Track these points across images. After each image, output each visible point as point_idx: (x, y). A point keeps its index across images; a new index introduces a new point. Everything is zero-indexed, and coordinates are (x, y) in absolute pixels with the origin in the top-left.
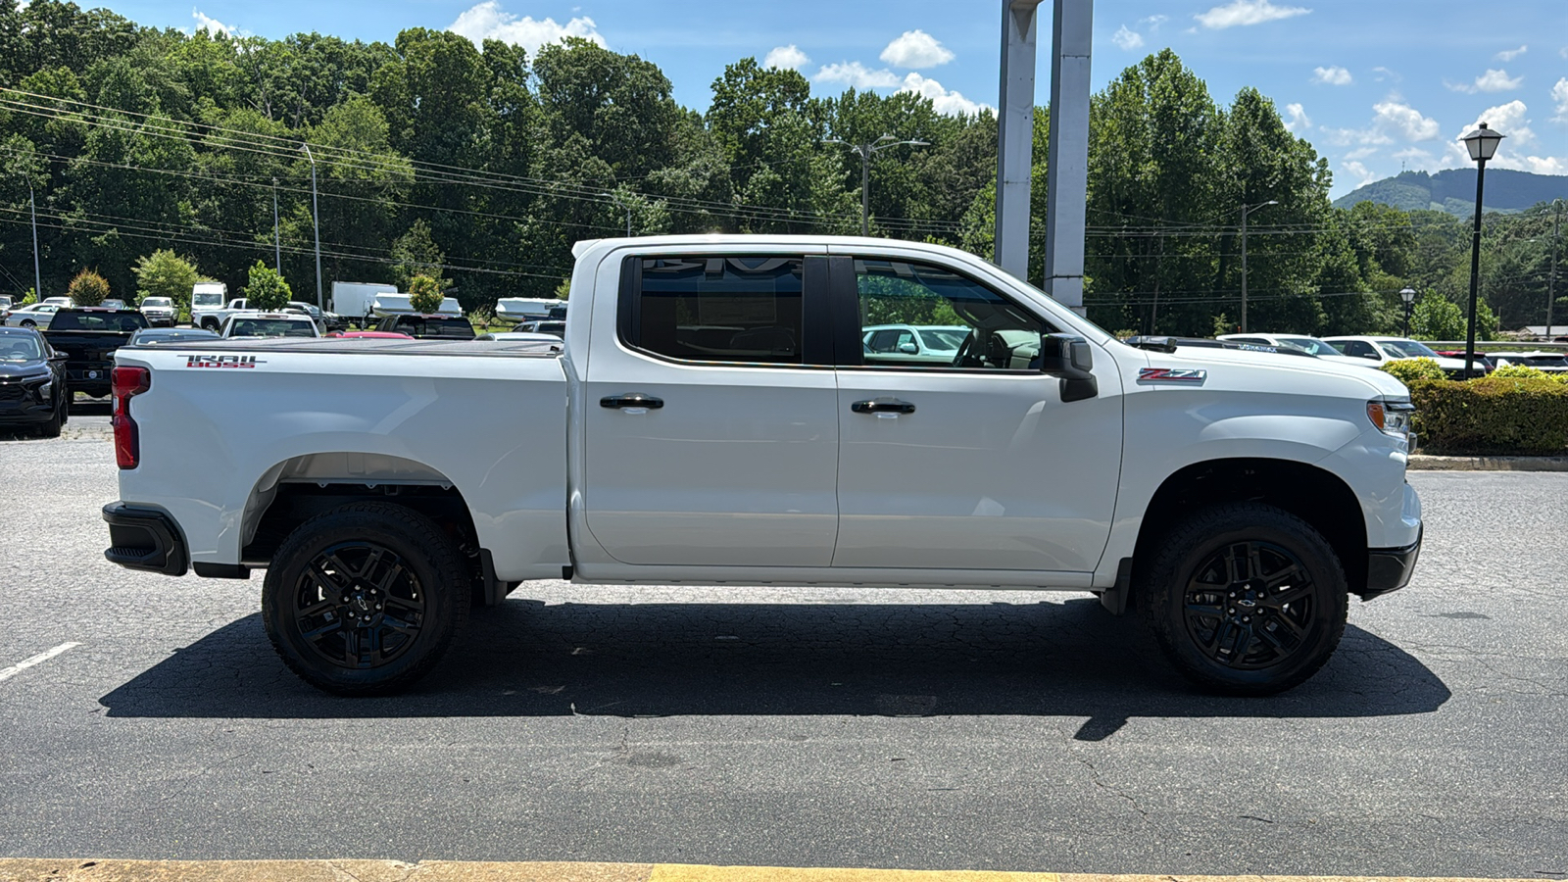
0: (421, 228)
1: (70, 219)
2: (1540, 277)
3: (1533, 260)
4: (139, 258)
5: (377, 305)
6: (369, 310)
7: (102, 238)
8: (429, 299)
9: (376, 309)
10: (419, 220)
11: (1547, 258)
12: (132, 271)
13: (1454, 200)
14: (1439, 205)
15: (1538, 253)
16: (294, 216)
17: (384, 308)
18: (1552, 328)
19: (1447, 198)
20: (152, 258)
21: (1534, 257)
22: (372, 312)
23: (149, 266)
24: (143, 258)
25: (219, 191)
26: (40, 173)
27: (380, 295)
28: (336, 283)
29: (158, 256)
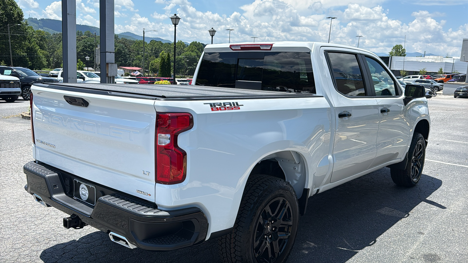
2: (82, 53)
3: (80, 48)
11: (83, 48)
13: (46, 28)
14: (41, 29)
15: (81, 46)
18: (89, 68)
19: (44, 27)
21: (80, 47)
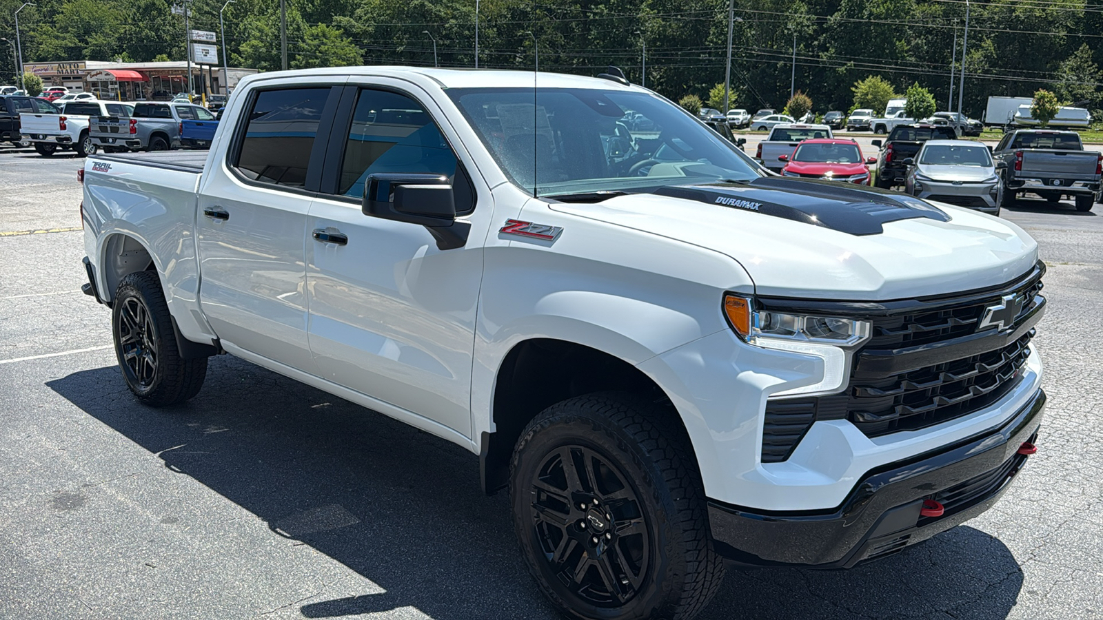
0: (1084, 51)
1: (824, 56)
4: (857, 81)
5: (1018, 114)
6: (1011, 119)
7: (843, 68)
8: (1046, 110)
9: (1017, 117)
10: (1085, 44)
12: (852, 91)
16: (982, 47)
17: (1023, 117)
20: (866, 82)
22: (1013, 120)
23: (862, 87)
24: (860, 82)
25: (929, 31)
26: (808, 26)
27: (1022, 106)
28: (990, 98)
29: (870, 81)
